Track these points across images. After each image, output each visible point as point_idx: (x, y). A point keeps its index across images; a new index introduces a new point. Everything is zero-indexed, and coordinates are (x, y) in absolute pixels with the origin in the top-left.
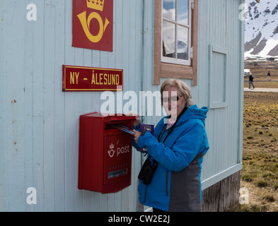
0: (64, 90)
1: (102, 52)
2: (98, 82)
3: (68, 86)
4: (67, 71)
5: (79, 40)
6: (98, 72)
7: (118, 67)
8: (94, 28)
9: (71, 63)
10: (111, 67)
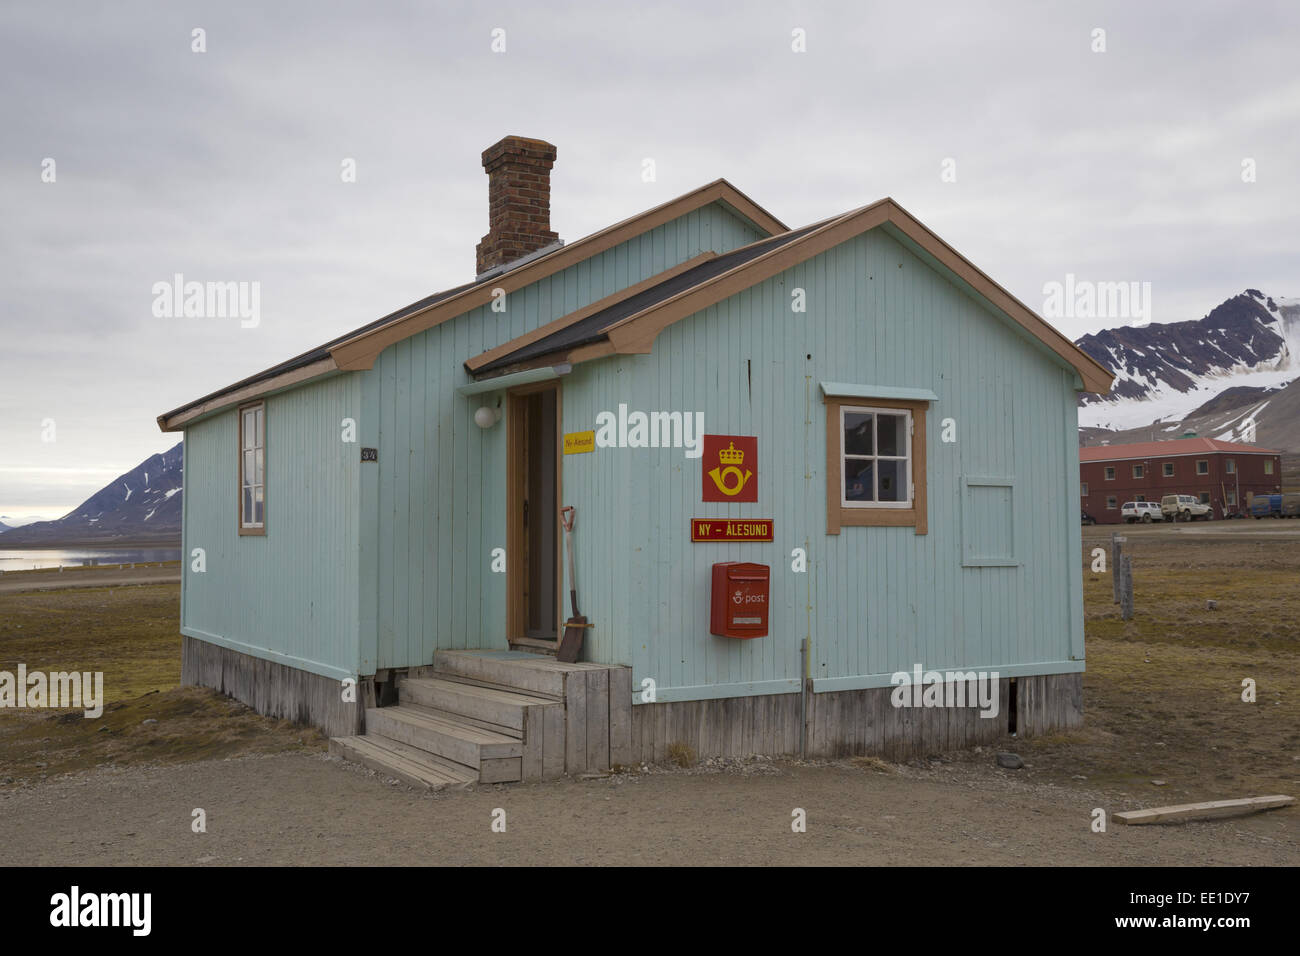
0: (692, 541)
1: (743, 504)
2: (736, 532)
3: (696, 537)
4: (696, 524)
5: (711, 493)
6: (735, 523)
7: (767, 517)
8: (731, 481)
9: (700, 516)
10: (757, 516)
